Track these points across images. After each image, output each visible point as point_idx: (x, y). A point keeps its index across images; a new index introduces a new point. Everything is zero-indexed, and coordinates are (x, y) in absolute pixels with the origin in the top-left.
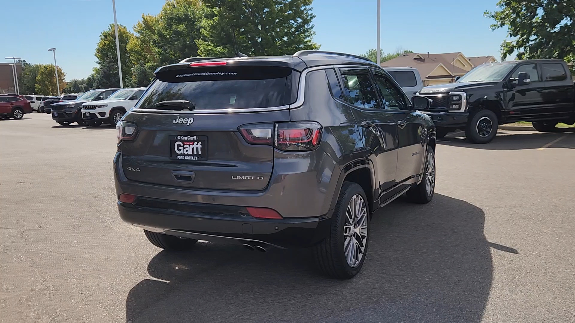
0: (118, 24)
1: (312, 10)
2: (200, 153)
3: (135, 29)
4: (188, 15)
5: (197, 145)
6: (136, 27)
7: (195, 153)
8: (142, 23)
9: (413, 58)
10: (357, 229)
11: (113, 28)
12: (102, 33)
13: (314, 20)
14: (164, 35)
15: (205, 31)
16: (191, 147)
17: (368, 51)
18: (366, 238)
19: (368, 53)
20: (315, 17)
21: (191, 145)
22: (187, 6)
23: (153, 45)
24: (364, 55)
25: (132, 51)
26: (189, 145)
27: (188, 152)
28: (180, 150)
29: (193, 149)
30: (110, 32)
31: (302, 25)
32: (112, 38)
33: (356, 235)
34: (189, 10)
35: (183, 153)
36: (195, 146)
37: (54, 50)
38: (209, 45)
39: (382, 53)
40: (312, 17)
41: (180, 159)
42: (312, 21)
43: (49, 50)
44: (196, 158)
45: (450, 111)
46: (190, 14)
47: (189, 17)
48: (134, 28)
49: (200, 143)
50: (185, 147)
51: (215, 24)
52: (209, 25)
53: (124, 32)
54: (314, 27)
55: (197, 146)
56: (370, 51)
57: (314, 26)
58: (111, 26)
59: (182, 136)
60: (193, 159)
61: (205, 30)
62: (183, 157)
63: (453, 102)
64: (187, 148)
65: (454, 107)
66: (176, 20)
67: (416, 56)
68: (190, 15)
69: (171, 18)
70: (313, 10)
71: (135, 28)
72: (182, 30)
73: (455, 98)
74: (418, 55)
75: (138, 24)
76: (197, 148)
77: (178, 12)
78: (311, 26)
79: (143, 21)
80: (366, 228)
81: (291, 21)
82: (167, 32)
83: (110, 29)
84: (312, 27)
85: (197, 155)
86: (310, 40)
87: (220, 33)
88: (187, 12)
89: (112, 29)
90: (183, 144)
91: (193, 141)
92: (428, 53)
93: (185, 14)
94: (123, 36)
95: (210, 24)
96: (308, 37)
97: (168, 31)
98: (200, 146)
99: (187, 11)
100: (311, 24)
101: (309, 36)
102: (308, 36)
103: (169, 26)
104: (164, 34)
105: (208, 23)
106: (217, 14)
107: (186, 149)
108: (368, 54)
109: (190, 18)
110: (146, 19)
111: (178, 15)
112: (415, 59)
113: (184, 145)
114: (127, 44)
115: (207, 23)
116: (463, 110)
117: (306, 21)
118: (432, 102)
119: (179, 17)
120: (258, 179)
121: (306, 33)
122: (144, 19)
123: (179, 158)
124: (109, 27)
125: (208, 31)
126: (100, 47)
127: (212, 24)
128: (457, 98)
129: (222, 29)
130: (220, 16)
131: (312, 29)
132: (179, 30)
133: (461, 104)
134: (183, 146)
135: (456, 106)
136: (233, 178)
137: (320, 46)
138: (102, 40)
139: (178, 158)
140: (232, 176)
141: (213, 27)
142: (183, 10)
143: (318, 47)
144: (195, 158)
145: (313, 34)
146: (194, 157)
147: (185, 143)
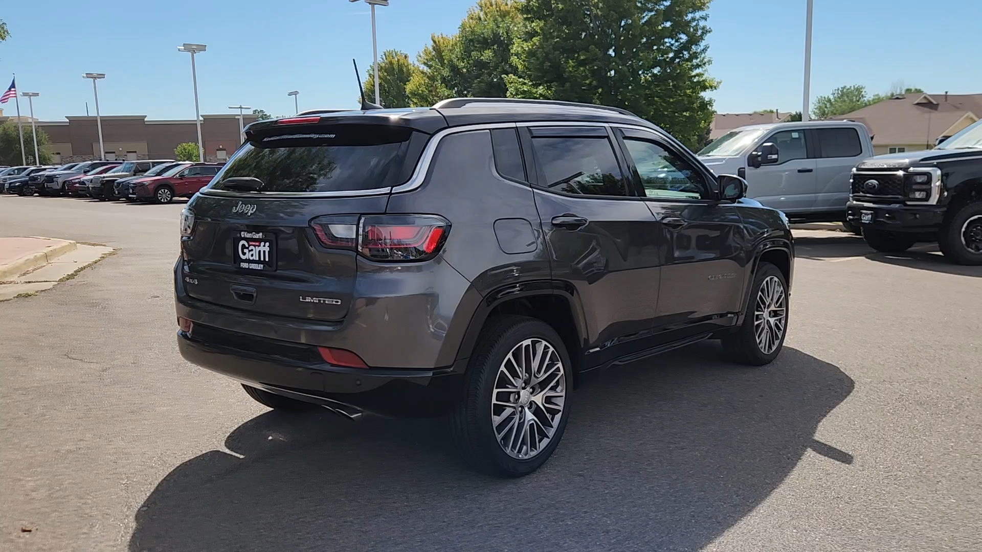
0: (396, 51)
1: (706, 20)
2: (267, 260)
3: (420, 58)
4: (499, 34)
5: (264, 246)
6: (422, 55)
7: (262, 259)
8: (431, 48)
9: (916, 102)
10: (536, 396)
11: (388, 58)
12: (371, 66)
13: (707, 37)
14: (459, 67)
15: (518, 60)
16: (258, 249)
17: (835, 90)
18: (561, 413)
19: (834, 94)
20: (710, 32)
21: (257, 246)
22: (500, 19)
23: (441, 83)
24: (826, 97)
25: (414, 94)
26: (255, 246)
27: (254, 258)
28: (244, 254)
29: (260, 252)
30: (383, 65)
31: (686, 47)
32: (385, 74)
33: (534, 407)
34: (501, 26)
35: (248, 258)
36: (262, 248)
37: (296, 95)
38: (525, 84)
39: (863, 93)
40: (705, 31)
41: (243, 267)
42: (704, 40)
43: (288, 95)
44: (262, 266)
45: (909, 203)
46: (501, 32)
47: (500, 36)
48: (418, 57)
49: (267, 244)
50: (250, 249)
51: (534, 48)
52: (525, 50)
53: (404, 64)
54: (708, 50)
55: (264, 249)
56: (840, 89)
57: (708, 47)
58: (385, 54)
59: (246, 231)
60: (258, 268)
61: (518, 58)
62: (247, 264)
63: (914, 187)
64: (252, 250)
65: (918, 195)
66: (479, 42)
67: (920, 99)
68: (503, 33)
69: (471, 40)
70: (708, 19)
71: (420, 56)
72: (487, 59)
73: (919, 179)
74: (925, 98)
75: (425, 50)
76: (264, 252)
77: (484, 29)
78: (702, 48)
79: (433, 46)
80: (562, 396)
81: (666, 40)
82: (463, 62)
83: (383, 60)
84: (704, 50)
85: (264, 262)
86: (702, 72)
87: (542, 63)
88: (497, 29)
89: (386, 59)
90: (248, 243)
91: (259, 241)
92: (946, 92)
93: (493, 33)
94: (403, 70)
95: (527, 49)
96: (699, 68)
97: (465, 60)
98: (267, 249)
99: (498, 27)
100: (702, 44)
101: (700, 65)
102: (698, 66)
103: (467, 53)
104: (457, 66)
105: (524, 46)
106: (539, 31)
107: (251, 253)
108: (836, 95)
109: (502, 39)
110: (437, 42)
111: (483, 34)
112: (918, 104)
113: (249, 245)
114: (407, 83)
115: (522, 47)
116: (934, 200)
117: (694, 40)
118: (877, 186)
119: (484, 37)
120: (334, 303)
121: (695, 62)
122: (435, 42)
123: (244, 265)
124: (382, 56)
125: (524, 61)
126: (367, 89)
127: (529, 49)
128: (924, 178)
129: (546, 58)
130: (544, 35)
131: (704, 53)
132: (482, 60)
133: (931, 189)
134: (248, 248)
135: (922, 193)
136: (301, 300)
137: (720, 83)
138: (371, 77)
139: (241, 265)
140: (301, 297)
141: (531, 54)
142: (492, 25)
143: (715, 84)
144: (260, 267)
145: (707, 63)
146: (260, 265)
147: (251, 243)
